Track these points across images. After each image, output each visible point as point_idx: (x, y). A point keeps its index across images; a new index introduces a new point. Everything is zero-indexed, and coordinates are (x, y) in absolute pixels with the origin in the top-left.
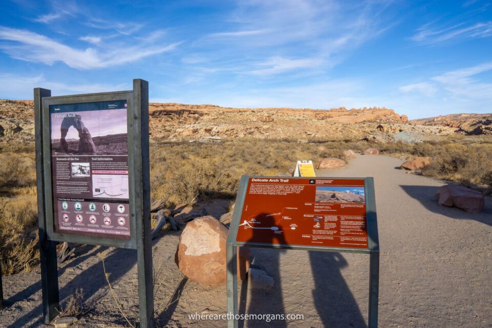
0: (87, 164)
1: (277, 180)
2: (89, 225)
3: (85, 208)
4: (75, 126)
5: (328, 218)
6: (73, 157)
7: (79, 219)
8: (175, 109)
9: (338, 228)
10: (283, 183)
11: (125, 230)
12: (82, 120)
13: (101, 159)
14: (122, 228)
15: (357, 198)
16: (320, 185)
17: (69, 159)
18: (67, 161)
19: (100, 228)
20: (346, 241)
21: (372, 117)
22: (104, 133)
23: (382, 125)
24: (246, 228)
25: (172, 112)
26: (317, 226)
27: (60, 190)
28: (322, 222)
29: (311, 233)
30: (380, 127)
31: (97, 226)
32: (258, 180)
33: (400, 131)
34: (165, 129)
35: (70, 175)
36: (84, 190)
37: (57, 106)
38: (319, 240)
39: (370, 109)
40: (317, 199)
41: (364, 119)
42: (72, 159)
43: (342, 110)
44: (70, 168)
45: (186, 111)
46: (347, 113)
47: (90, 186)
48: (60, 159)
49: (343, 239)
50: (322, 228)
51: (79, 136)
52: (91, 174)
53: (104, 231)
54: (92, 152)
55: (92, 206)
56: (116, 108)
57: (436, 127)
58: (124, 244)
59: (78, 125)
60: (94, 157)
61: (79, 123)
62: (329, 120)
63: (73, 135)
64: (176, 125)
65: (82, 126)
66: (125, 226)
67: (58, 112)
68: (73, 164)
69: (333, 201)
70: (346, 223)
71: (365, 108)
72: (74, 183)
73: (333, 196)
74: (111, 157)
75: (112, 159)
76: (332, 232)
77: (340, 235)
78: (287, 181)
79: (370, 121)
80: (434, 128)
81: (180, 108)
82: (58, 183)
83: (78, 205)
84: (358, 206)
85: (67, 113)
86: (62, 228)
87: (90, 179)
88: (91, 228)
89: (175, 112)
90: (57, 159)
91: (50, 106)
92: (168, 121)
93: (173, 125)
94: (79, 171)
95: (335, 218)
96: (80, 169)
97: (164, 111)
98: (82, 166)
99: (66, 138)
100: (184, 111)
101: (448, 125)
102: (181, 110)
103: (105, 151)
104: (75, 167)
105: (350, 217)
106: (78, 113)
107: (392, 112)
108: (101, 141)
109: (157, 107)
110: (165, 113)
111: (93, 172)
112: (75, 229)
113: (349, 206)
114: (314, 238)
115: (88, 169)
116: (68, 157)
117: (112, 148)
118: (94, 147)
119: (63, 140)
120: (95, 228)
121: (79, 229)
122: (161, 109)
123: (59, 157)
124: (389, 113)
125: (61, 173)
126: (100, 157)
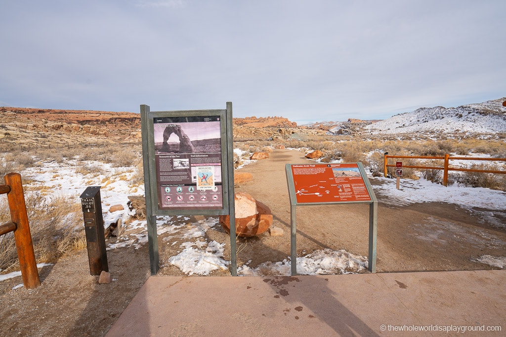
0: (188, 160)
1: (308, 166)
2: (188, 202)
3: (185, 191)
4: (176, 133)
5: (345, 186)
6: (174, 155)
7: (180, 199)
8: (128, 116)
9: (352, 191)
10: (312, 167)
11: (218, 203)
12: (182, 129)
13: (198, 156)
14: (215, 202)
15: (356, 174)
16: (334, 168)
17: (170, 157)
18: (169, 158)
19: (198, 203)
20: (358, 198)
21: (274, 123)
22: (201, 138)
23: (281, 129)
24: (300, 195)
25: (126, 119)
26: (340, 190)
27: (162, 179)
28: (342, 188)
29: (338, 195)
30: (280, 131)
31: (196, 202)
32: (297, 166)
33: (293, 133)
34: (121, 133)
35: (172, 167)
36: (185, 178)
37: (159, 119)
38: (344, 198)
39: (272, 118)
40: (335, 175)
41: (269, 125)
42: (173, 157)
43: (253, 118)
44: (172, 163)
45: (138, 118)
46: (258, 121)
47: (189, 176)
48: (163, 157)
49: (357, 197)
50: (343, 191)
51: (180, 140)
52: (190, 166)
53: (201, 206)
54: (191, 151)
55: (191, 189)
56: (210, 121)
57: (315, 130)
58: (218, 212)
59: (178, 132)
60: (193, 155)
61: (179, 130)
62: (245, 125)
63: (174, 139)
64: (130, 129)
65: (182, 133)
66: (218, 200)
67: (160, 122)
68: (174, 160)
69: (344, 176)
70: (355, 188)
71: (269, 117)
72: (176, 173)
73: (343, 173)
74: (206, 154)
75: (207, 156)
76: (350, 194)
77: (354, 194)
78: (314, 166)
79: (272, 126)
80: (313, 131)
81: (132, 116)
82: (161, 174)
83: (179, 189)
84: (358, 178)
85: (169, 124)
86: (164, 206)
87: (190, 170)
88: (190, 204)
89: (128, 119)
90: (160, 157)
91: (154, 118)
92: (122, 126)
93: (127, 130)
94: (180, 165)
95: (348, 186)
96: (181, 163)
97: (119, 118)
98: (182, 161)
99: (168, 142)
100: (136, 118)
101: (321, 129)
102: (133, 118)
103: (202, 150)
104: (177, 163)
105: (356, 185)
106: (178, 124)
107: (287, 120)
108: (198, 143)
109: (112, 115)
110: (120, 120)
111: (192, 165)
112: (175, 206)
113: (354, 178)
114: (342, 197)
115: (188, 163)
116: (169, 155)
117: (207, 148)
118: (193, 148)
119: (165, 143)
120: (194, 204)
121: (179, 206)
122: (116, 116)
123: (161, 156)
124: (285, 121)
125: (163, 166)
126: (197, 155)
